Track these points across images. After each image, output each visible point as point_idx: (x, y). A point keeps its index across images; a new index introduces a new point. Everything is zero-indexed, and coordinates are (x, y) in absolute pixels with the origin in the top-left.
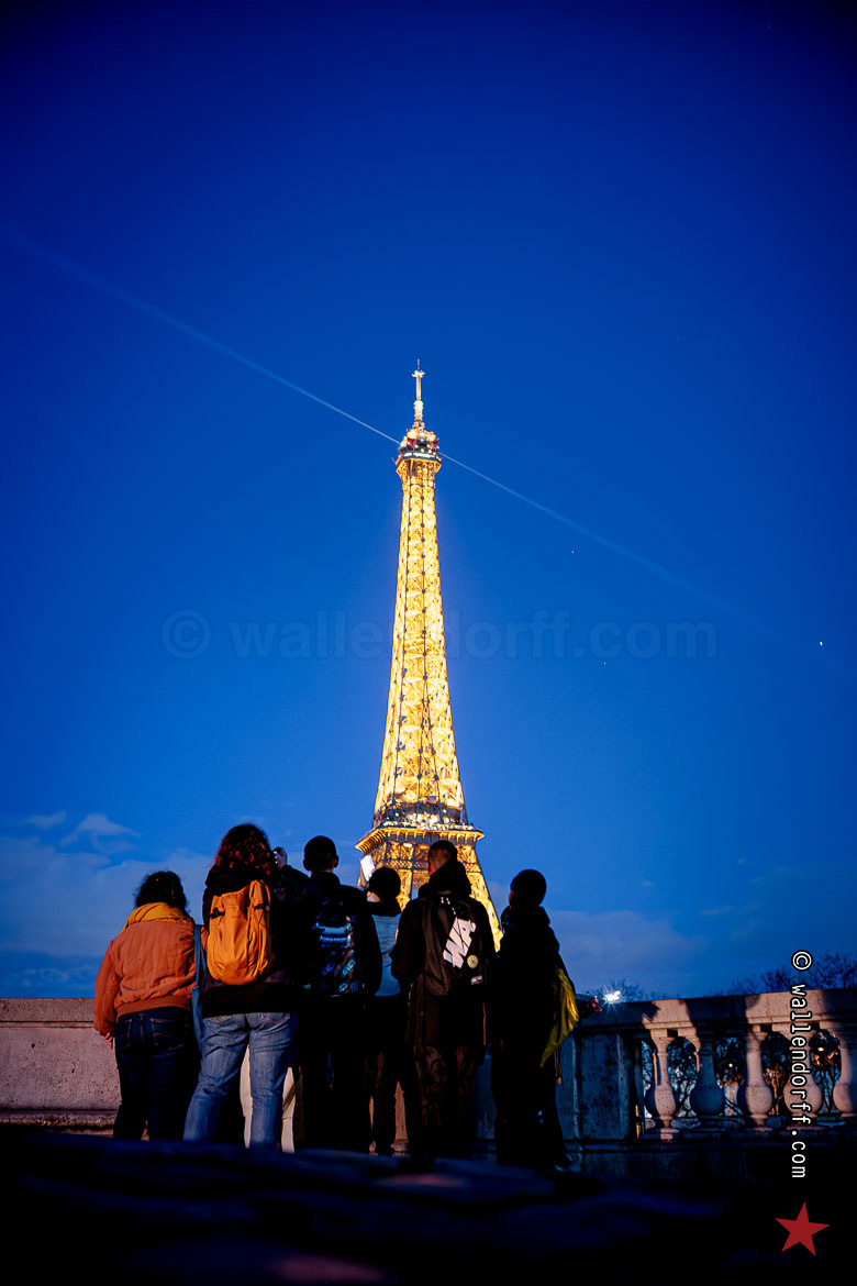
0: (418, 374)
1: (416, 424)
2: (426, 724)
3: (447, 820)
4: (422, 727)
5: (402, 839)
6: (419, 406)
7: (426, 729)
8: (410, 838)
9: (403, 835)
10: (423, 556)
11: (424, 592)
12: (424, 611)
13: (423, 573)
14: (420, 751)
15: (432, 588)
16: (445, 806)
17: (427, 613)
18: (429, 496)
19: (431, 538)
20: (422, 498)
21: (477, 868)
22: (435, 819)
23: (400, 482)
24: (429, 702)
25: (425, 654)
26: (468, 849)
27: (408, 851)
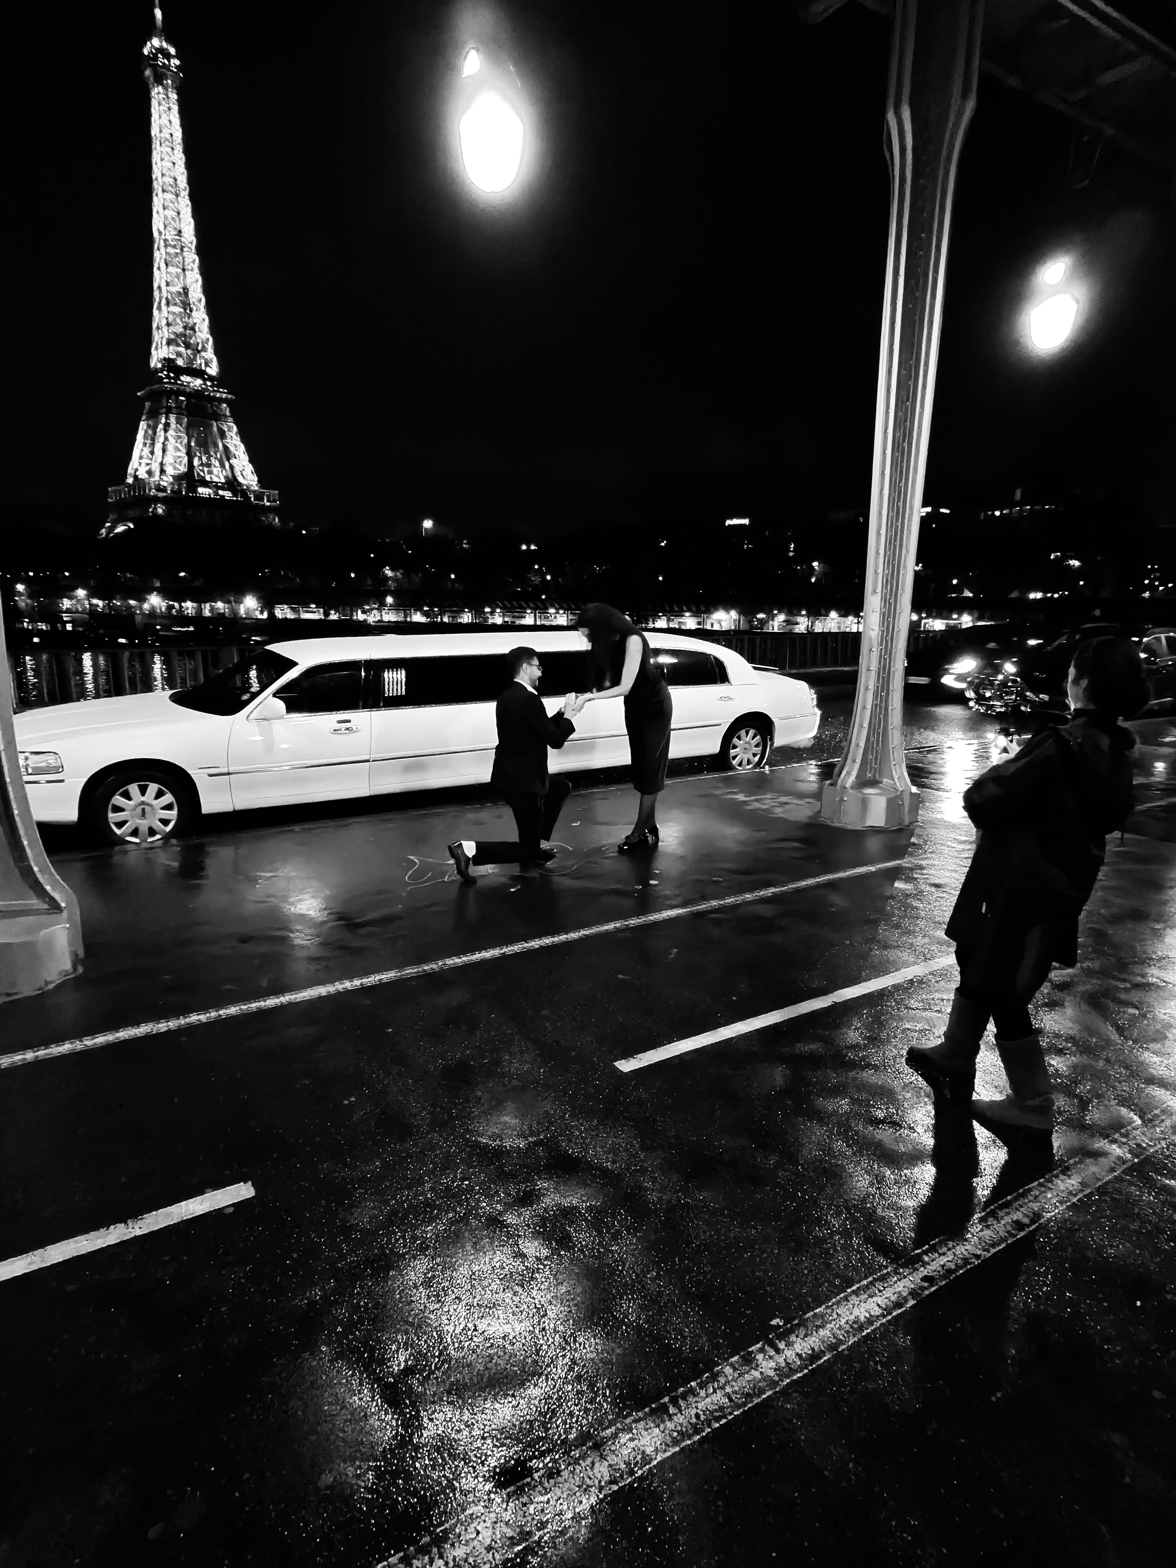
1: (157, 32)
2: (187, 307)
3: (208, 383)
5: (177, 393)
6: (158, 13)
7: (187, 311)
8: (183, 393)
10: (174, 164)
11: (177, 196)
12: (178, 213)
13: (175, 179)
14: (185, 328)
15: (183, 194)
17: (181, 215)
18: (175, 108)
19: (179, 148)
22: (199, 381)
23: (148, 88)
24: (188, 290)
25: (182, 250)
26: (225, 406)
27: (182, 402)
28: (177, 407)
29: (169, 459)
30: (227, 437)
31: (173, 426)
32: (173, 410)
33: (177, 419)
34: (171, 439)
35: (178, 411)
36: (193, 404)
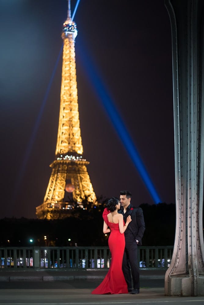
1: (68, 18)
3: (77, 158)
5: (63, 164)
7: (71, 128)
8: (66, 163)
9: (63, 162)
10: (70, 68)
11: (70, 80)
12: (71, 87)
13: (70, 74)
14: (69, 135)
15: (73, 79)
16: (77, 153)
20: (70, 47)
21: (87, 173)
24: (72, 118)
25: (71, 102)
26: (84, 167)
27: (65, 167)
28: (62, 170)
29: (57, 193)
30: (84, 181)
31: (60, 178)
32: (60, 171)
33: (62, 175)
34: (58, 184)
35: (63, 171)
36: (70, 168)
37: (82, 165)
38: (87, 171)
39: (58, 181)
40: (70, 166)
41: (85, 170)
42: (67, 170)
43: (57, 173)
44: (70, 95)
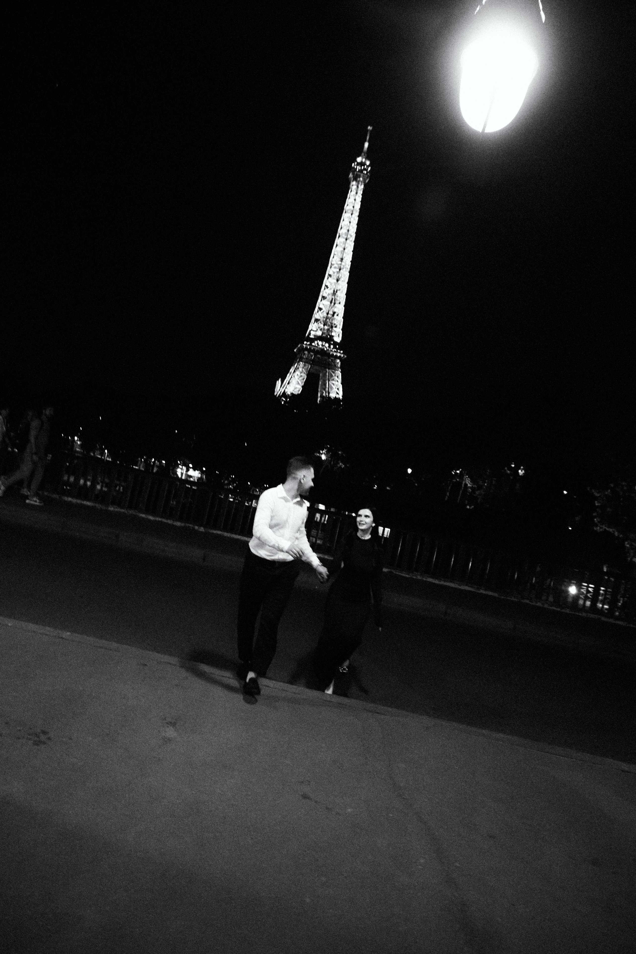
0: (369, 128)
1: (363, 154)
2: (333, 302)
3: (332, 346)
4: (331, 303)
5: (309, 350)
6: (366, 145)
7: (333, 304)
8: (313, 351)
9: (310, 348)
10: (350, 222)
11: (346, 239)
12: (344, 249)
13: (348, 231)
14: (328, 314)
15: (351, 239)
16: (333, 340)
17: (346, 250)
18: (360, 192)
19: (356, 214)
20: (357, 193)
21: (340, 370)
22: (327, 345)
23: (349, 183)
24: (337, 292)
25: (340, 270)
26: (338, 361)
27: (312, 356)
28: (306, 359)
30: (333, 380)
31: (300, 369)
32: (304, 360)
33: (305, 365)
34: (296, 377)
35: (306, 362)
36: (318, 358)
37: (336, 357)
38: (341, 367)
39: (297, 372)
40: (319, 356)
41: (339, 365)
42: (313, 361)
43: (299, 362)
44: (342, 259)
